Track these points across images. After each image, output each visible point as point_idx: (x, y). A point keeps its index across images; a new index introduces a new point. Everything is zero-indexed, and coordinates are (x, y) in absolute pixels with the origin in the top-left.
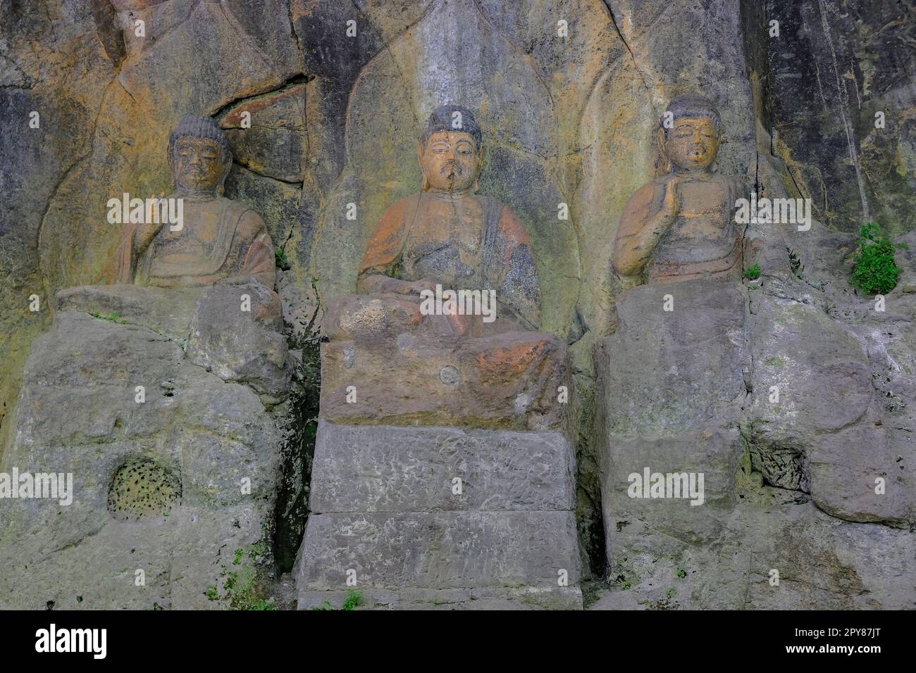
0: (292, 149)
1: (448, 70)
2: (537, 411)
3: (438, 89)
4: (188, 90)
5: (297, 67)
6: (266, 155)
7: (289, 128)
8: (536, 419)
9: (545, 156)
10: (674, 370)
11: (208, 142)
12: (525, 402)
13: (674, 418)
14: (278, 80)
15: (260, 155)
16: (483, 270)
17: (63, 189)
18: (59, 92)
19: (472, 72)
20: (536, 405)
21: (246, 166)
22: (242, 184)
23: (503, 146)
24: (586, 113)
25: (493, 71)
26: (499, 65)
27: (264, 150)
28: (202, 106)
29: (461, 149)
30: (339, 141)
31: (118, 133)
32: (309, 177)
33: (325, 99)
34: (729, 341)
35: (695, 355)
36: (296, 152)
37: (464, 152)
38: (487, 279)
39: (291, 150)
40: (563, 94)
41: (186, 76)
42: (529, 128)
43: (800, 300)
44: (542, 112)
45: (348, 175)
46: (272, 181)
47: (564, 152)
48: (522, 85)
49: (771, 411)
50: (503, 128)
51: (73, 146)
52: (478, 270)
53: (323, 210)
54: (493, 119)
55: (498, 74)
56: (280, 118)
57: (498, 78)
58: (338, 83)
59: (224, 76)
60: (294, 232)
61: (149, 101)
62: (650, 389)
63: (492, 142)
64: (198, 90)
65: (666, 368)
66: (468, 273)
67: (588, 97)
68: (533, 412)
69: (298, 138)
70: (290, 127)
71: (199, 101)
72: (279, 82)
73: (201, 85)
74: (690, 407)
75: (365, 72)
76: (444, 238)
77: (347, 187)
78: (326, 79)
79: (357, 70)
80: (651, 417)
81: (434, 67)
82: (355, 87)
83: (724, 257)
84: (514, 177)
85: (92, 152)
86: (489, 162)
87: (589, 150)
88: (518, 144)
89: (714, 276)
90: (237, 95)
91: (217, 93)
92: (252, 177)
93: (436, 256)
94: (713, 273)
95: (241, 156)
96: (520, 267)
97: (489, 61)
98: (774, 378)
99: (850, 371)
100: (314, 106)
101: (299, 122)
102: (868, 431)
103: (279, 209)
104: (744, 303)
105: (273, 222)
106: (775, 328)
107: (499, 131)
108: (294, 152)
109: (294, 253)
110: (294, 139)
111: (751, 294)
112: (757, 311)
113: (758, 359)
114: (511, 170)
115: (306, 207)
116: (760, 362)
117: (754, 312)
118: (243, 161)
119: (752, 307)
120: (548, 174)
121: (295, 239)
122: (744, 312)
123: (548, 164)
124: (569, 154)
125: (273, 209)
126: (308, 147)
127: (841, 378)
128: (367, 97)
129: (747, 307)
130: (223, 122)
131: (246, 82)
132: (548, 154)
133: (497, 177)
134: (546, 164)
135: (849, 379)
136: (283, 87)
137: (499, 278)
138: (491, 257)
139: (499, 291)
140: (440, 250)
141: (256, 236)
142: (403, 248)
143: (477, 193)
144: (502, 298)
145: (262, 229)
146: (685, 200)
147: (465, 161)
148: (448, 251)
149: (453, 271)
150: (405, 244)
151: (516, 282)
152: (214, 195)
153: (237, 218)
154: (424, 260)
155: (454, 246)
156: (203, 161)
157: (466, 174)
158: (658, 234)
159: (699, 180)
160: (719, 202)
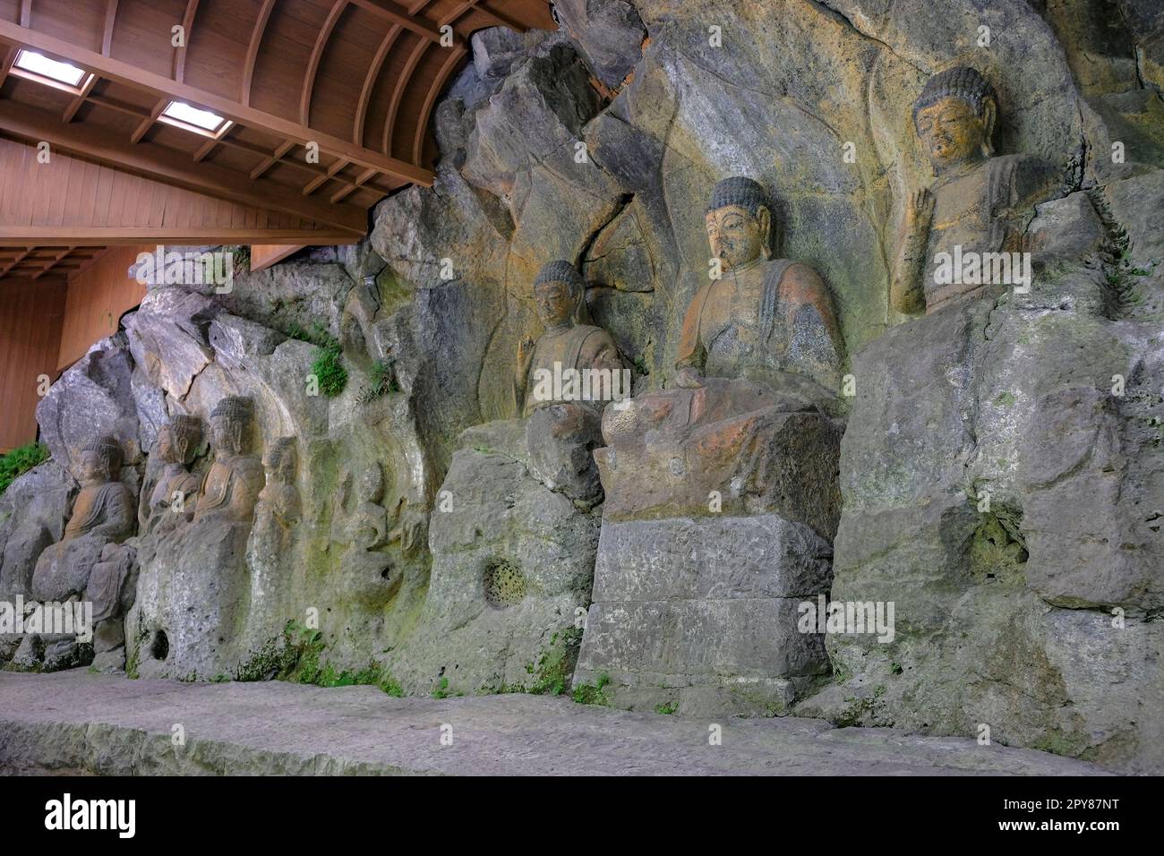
0: (640, 261)
1: (728, 141)
2: (754, 493)
3: (730, 162)
4: (556, 240)
5: (617, 191)
6: (624, 273)
8: (753, 502)
9: (851, 191)
10: (894, 428)
11: (552, 284)
12: (738, 486)
13: (904, 484)
14: (610, 207)
15: (621, 274)
16: (762, 344)
17: (492, 348)
18: (477, 274)
19: (749, 135)
20: (750, 487)
21: (614, 287)
22: (615, 304)
23: (808, 195)
24: (873, 129)
25: (764, 125)
26: (766, 118)
27: (622, 269)
28: (571, 248)
29: (727, 224)
30: (672, 243)
31: (522, 292)
32: (658, 283)
33: (648, 208)
34: (947, 383)
35: (919, 406)
37: (731, 226)
38: (768, 352)
39: (640, 263)
40: (839, 121)
41: (551, 230)
42: (826, 167)
43: (1055, 306)
44: (830, 147)
45: (685, 271)
46: (636, 295)
47: (867, 178)
48: (797, 128)
49: (994, 466)
50: (803, 177)
51: (493, 313)
52: (757, 345)
53: (671, 311)
54: (790, 170)
55: (770, 126)
56: (625, 237)
57: (773, 130)
58: (651, 192)
59: (575, 218)
60: (652, 338)
61: (535, 258)
62: (869, 455)
63: (797, 195)
64: (562, 237)
65: (887, 427)
66: (748, 350)
67: (867, 112)
68: (749, 496)
69: (642, 250)
70: (635, 243)
71: (567, 245)
73: (563, 232)
74: (917, 470)
75: (665, 173)
76: (724, 320)
77: (685, 283)
78: (642, 191)
79: (659, 174)
80: (877, 486)
81: (714, 145)
82: (665, 189)
84: (827, 224)
85: (507, 312)
87: (893, 168)
88: (822, 189)
89: (965, 297)
90: (592, 230)
91: (576, 234)
92: (621, 295)
93: (722, 339)
94: (963, 293)
95: (608, 280)
96: (806, 330)
97: (754, 118)
98: (1003, 421)
99: (1070, 400)
100: (644, 217)
101: (639, 236)
102: (1092, 481)
103: (641, 319)
104: (968, 329)
105: (637, 332)
106: (1015, 352)
107: (800, 181)
108: (643, 263)
109: (651, 358)
110: (640, 253)
111: (993, 313)
112: (994, 335)
113: (985, 398)
114: (823, 218)
115: (659, 311)
116: (989, 403)
117: (990, 337)
118: (611, 284)
119: (988, 330)
120: (858, 209)
121: (652, 344)
122: (968, 341)
123: (855, 198)
124: (874, 180)
125: (637, 320)
126: (651, 255)
127: (1061, 411)
128: (678, 193)
129: (977, 334)
130: (593, 255)
131: (591, 217)
132: (854, 188)
133: (809, 230)
134: (854, 200)
135: (1070, 411)
136: (623, 208)
137: (786, 347)
138: (773, 327)
139: (784, 362)
140: (723, 332)
141: (597, 355)
142: (699, 337)
143: (770, 259)
144: (790, 368)
145: (603, 347)
146: (938, 208)
147: (734, 234)
148: (730, 331)
149: (737, 351)
150: (699, 333)
151: (804, 347)
152: (570, 326)
153: (580, 343)
154: (714, 346)
155: (735, 325)
156: (550, 301)
157: (739, 248)
158: (911, 259)
159: (957, 177)
160: (976, 199)
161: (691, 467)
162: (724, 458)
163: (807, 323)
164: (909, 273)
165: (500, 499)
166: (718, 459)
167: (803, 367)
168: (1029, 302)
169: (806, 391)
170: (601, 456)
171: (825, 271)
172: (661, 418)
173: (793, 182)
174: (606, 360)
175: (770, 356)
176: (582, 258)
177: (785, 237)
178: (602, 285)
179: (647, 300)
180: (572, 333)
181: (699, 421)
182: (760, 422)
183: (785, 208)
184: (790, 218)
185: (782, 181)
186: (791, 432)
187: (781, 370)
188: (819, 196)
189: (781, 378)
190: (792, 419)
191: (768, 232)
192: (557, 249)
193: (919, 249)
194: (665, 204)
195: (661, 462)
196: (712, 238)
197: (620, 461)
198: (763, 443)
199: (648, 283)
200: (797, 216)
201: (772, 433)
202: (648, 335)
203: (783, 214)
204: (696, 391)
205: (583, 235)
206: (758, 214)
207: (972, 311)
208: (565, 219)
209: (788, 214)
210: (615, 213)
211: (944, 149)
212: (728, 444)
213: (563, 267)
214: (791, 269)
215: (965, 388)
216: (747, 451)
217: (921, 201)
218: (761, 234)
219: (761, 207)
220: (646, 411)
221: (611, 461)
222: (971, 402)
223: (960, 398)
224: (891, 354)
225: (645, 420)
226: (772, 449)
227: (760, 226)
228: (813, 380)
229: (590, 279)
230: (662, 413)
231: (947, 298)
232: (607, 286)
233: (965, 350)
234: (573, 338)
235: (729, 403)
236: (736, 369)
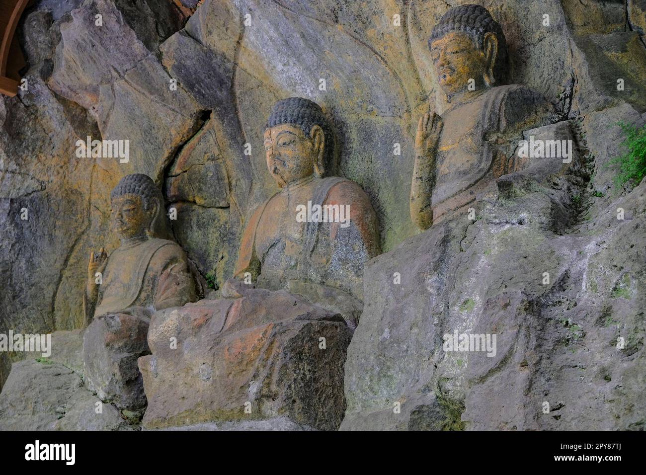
0: (218, 177)
1: (291, 63)
2: (268, 397)
3: (296, 83)
4: (140, 153)
5: (196, 107)
6: (204, 188)
7: (213, 160)
8: (268, 405)
9: (399, 115)
10: (386, 334)
11: (127, 196)
12: (255, 390)
13: (393, 386)
14: (190, 123)
15: (200, 190)
16: (305, 258)
17: (72, 261)
18: (61, 186)
19: (309, 58)
20: (265, 391)
21: (194, 202)
22: (195, 219)
23: (364, 117)
24: (415, 57)
25: (321, 49)
26: (323, 43)
27: (201, 185)
28: (154, 162)
29: (281, 142)
30: (245, 159)
31: (105, 204)
32: (233, 199)
33: (224, 125)
34: (426, 290)
35: (406, 312)
36: (221, 179)
37: (284, 144)
38: (310, 266)
39: (218, 179)
40: (385, 48)
41: (134, 143)
42: (378, 92)
43: (514, 221)
44: (380, 72)
45: (257, 188)
46: (214, 210)
47: (413, 103)
48: (350, 53)
49: (453, 366)
50: (360, 99)
51: (75, 225)
52: (301, 258)
53: (243, 227)
54: (348, 93)
55: (327, 50)
56: (205, 153)
57: (330, 56)
58: (225, 109)
59: (157, 133)
60: (225, 254)
61: (119, 171)
62: (366, 359)
63: (354, 117)
64: (146, 151)
65: (381, 331)
66: (293, 263)
67: (407, 41)
68: (264, 399)
69: (220, 166)
70: (213, 159)
71: (150, 159)
72: (192, 123)
73: (146, 146)
74: (402, 372)
75: (238, 92)
76: (274, 234)
77: (257, 200)
78: (218, 109)
79: (232, 93)
80: (372, 389)
81: (280, 67)
82: (238, 107)
83: (467, 188)
84: (379, 145)
85: (90, 224)
86: (356, 138)
87: (433, 95)
88: (376, 111)
89: (456, 213)
90: (173, 145)
91: (159, 148)
92: (201, 210)
93: (273, 252)
94: (455, 210)
95: (188, 195)
96: (346, 245)
97: (313, 44)
98: (464, 324)
99: (502, 303)
100: (221, 134)
101: (217, 152)
102: (512, 375)
103: (217, 235)
104: (445, 241)
105: (212, 247)
106: (480, 263)
107: (357, 104)
108: (220, 179)
109: (222, 273)
110: (217, 167)
111: (470, 228)
112: (467, 247)
113: (454, 304)
114: (376, 139)
115: (232, 227)
116: (456, 308)
117: (464, 249)
118: (191, 199)
119: (463, 243)
120: (405, 132)
121: (225, 259)
122: (444, 252)
123: (403, 122)
124: (418, 105)
125: (213, 235)
126: (227, 172)
127: (497, 313)
128: (250, 111)
129: (453, 245)
130: (176, 170)
131: (173, 132)
132: (401, 112)
133: (365, 151)
134: (402, 123)
135: (502, 312)
136: (203, 125)
137: (328, 261)
138: (317, 241)
139: (325, 276)
140: (273, 246)
141: (165, 268)
142: (254, 251)
143: (323, 176)
144: (330, 282)
145: (173, 260)
146: (444, 132)
147: (287, 152)
148: (279, 245)
149: (284, 264)
150: (254, 247)
151: (344, 261)
152: (144, 239)
153: (150, 256)
154: (266, 259)
155: (283, 240)
156: (124, 214)
157: (291, 164)
158: (421, 178)
159: (461, 104)
160: (471, 124)
161: (217, 373)
162: (245, 363)
163: (347, 238)
164: (421, 191)
165: (51, 410)
166: (240, 363)
167: (342, 281)
168: (495, 217)
169: (340, 303)
170: (144, 364)
171: (376, 190)
172: (200, 326)
173: (351, 105)
174: (173, 273)
175: (312, 270)
176: (166, 172)
177: (343, 156)
178: (185, 201)
179: (223, 215)
180: (144, 245)
181: (231, 329)
182: (278, 328)
183: (344, 129)
184: (349, 138)
185: (342, 104)
186: (307, 339)
187: (322, 283)
188: (372, 118)
189: (321, 291)
190: (308, 327)
191: (322, 151)
192: (141, 163)
193: (428, 169)
194: (239, 122)
195: (194, 368)
196: (268, 153)
197: (160, 368)
198: (279, 347)
199: (225, 199)
200: (354, 136)
201: (286, 339)
202: (221, 251)
203: (343, 134)
204: (235, 301)
205: (166, 150)
206: (312, 133)
207: (452, 225)
208: (148, 132)
209: (347, 135)
210: (196, 129)
211: (448, 78)
212: (249, 349)
213: (140, 180)
214: (337, 187)
215: (438, 295)
216: (265, 357)
217: (430, 125)
218: (314, 153)
219: (315, 127)
220: (187, 319)
221: (153, 368)
222: (442, 307)
223: (434, 304)
224: (391, 265)
225: (186, 328)
226: (286, 354)
227: (313, 145)
228: (351, 294)
229: (172, 194)
230: (201, 321)
231: (443, 214)
232: (189, 202)
233: (441, 260)
234: (144, 251)
235: (263, 312)
236: (283, 281)
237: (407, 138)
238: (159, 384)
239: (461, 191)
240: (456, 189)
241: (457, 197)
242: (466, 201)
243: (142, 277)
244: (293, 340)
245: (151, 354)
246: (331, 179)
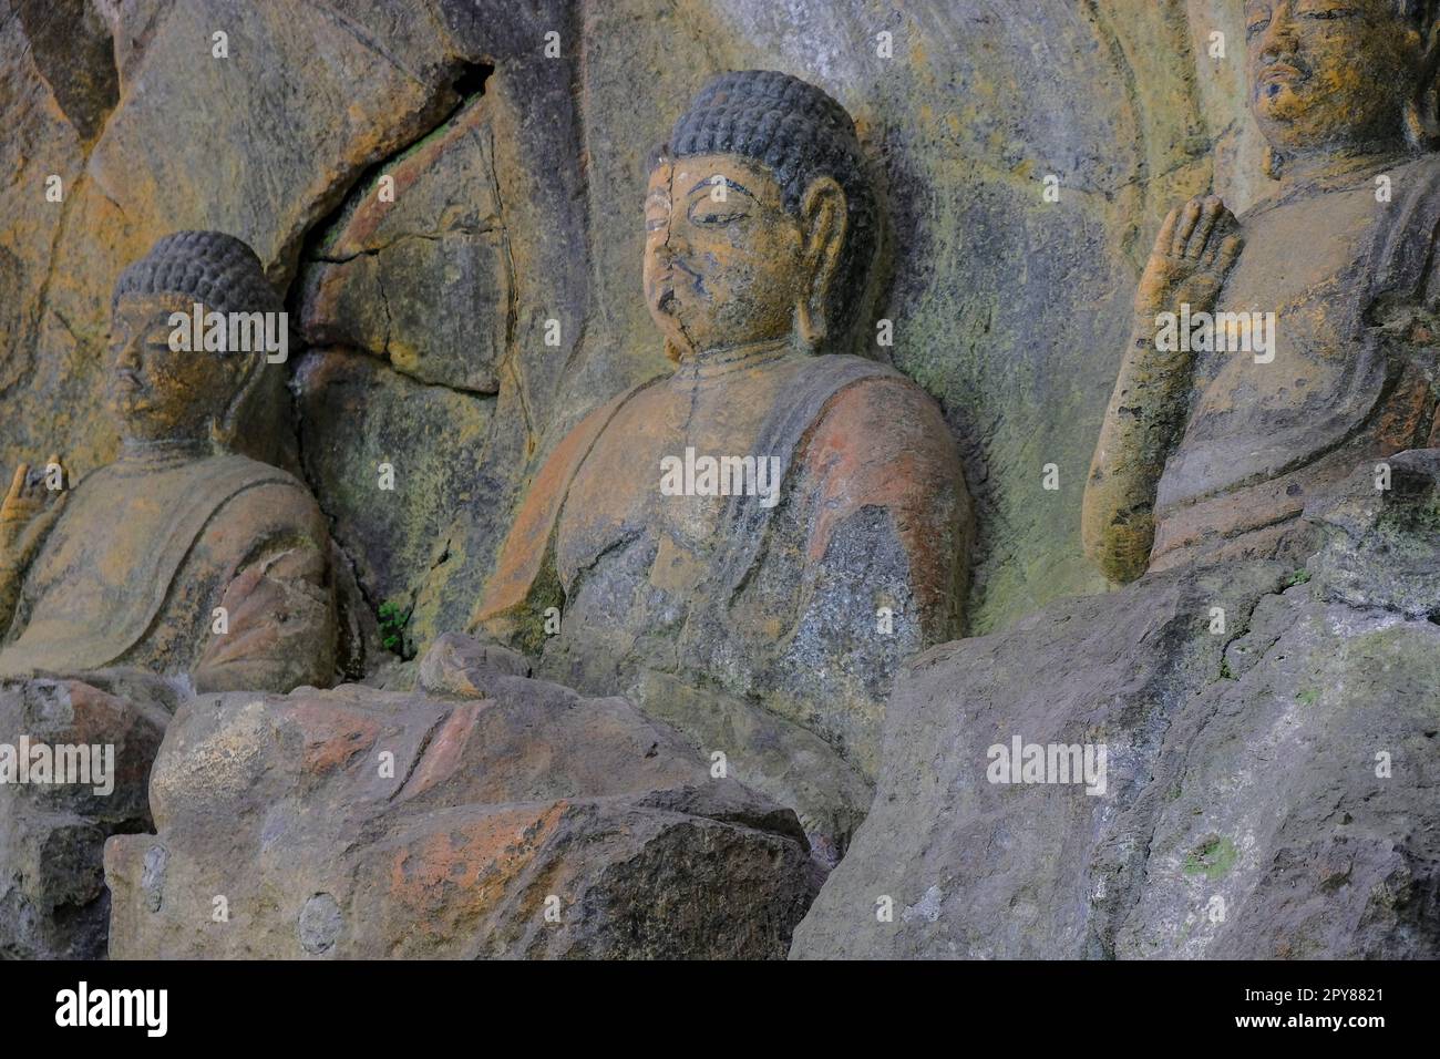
0: (477, 288)
3: (785, 26)
4: (234, 164)
6: (423, 318)
7: (469, 230)
9: (1106, 187)
10: (929, 905)
14: (416, 95)
15: (411, 321)
16: (713, 606)
21: (385, 359)
22: (376, 415)
23: (989, 176)
27: (419, 305)
28: (275, 203)
29: (700, 211)
30: (578, 248)
31: (92, 314)
32: (513, 372)
33: (527, 122)
36: (487, 300)
37: (711, 219)
38: (725, 635)
39: (476, 296)
41: (223, 129)
42: (1050, 100)
43: (1415, 609)
44: (1068, 37)
45: (598, 345)
46: (445, 397)
50: (985, 116)
52: (698, 604)
53: (530, 468)
54: (951, 88)
56: (449, 203)
59: (303, 109)
61: (158, 213)
63: (957, 169)
64: (255, 161)
66: (669, 617)
69: (488, 254)
70: (471, 227)
71: (265, 190)
72: (422, 97)
73: (260, 144)
76: (625, 510)
77: (590, 387)
78: (516, 64)
83: (1283, 471)
84: (1023, 279)
85: (31, 371)
86: (949, 240)
87: (1229, 141)
88: (1032, 161)
89: (1229, 548)
90: (350, 157)
91: (301, 160)
92: (401, 390)
94: (1229, 536)
95: (371, 332)
96: (854, 589)
98: (1190, 919)
99: (1322, 871)
100: (509, 150)
101: (487, 207)
103: (440, 479)
104: (1176, 634)
105: (418, 518)
106: (1279, 725)
107: (976, 128)
108: (482, 298)
109: (434, 609)
110: (480, 258)
111: (1268, 604)
112: (1246, 667)
113: (1168, 846)
114: (1016, 256)
115: (496, 462)
116: (1174, 862)
117: (1234, 672)
118: (376, 345)
119: (1234, 649)
120: (1115, 250)
121: (450, 565)
122: (1166, 667)
123: (1115, 214)
124: (1175, 167)
125: (431, 478)
126: (511, 279)
127: (1302, 901)
128: (620, 92)
129: (1199, 656)
130: (344, 240)
131: (356, 116)
132: (1116, 179)
133: (971, 288)
134: (1111, 219)
135: (1318, 902)
136: (457, 109)
137: (785, 630)
138: (761, 559)
139: (767, 677)
140: (614, 548)
141: (251, 557)
142: (550, 555)
143: (819, 348)
144: (781, 700)
145: (280, 537)
146: (1239, 272)
147: (715, 248)
148: (635, 550)
149: (638, 616)
151: (838, 640)
152: (197, 450)
153: (209, 508)
155: (651, 534)
156: (148, 357)
157: (721, 291)
158: (1137, 411)
159: (1312, 189)
160: (1336, 263)
162: (452, 916)
163: (861, 566)
164: (1130, 455)
166: (435, 915)
167: (820, 705)
168: (1356, 585)
169: (800, 776)
170: (125, 862)
171: (985, 424)
172: (328, 770)
173: (954, 127)
174: (274, 578)
175: (728, 651)
176: (310, 243)
177: (898, 294)
178: (354, 348)
179: (472, 418)
180: (196, 471)
181: (427, 797)
182: (580, 820)
183: (918, 205)
184: (926, 238)
185: (923, 118)
186: (668, 873)
187: (754, 699)
188: (1016, 184)
189: (745, 724)
190: (681, 834)
191: (828, 265)
192: (234, 199)
193: (1163, 386)
194: (576, 121)
195: (282, 903)
196: (652, 242)
197: (174, 882)
198: (571, 885)
199: (487, 365)
200: (944, 231)
201: (600, 860)
202: (444, 536)
203: (910, 221)
204: (459, 707)
205: (321, 169)
206: (807, 200)
207: (1209, 584)
208: (273, 100)
209: (923, 226)
210: (433, 119)
211: (1285, 95)
212: (475, 873)
213: (219, 256)
214: (860, 391)
215: (1123, 806)
216: (520, 907)
217: (1197, 240)
218: (804, 266)
219: (823, 182)
220: (289, 737)
221: (149, 880)
222: (1126, 849)
223: (1103, 834)
224: (987, 680)
225: (281, 767)
226: (589, 912)
227: (806, 240)
228: (841, 752)
229: (318, 318)
230: (333, 753)
231: (1188, 543)
232: (367, 353)
233: (1151, 694)
234: (192, 489)
235: (543, 761)
236: (624, 669)
237: (1119, 272)
238: (161, 934)
239: (1259, 477)
240: (1245, 469)
241: (1244, 493)
242: (1269, 513)
243: (171, 572)
244: (622, 870)
245: (153, 831)
246: (846, 360)
